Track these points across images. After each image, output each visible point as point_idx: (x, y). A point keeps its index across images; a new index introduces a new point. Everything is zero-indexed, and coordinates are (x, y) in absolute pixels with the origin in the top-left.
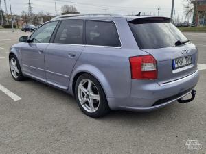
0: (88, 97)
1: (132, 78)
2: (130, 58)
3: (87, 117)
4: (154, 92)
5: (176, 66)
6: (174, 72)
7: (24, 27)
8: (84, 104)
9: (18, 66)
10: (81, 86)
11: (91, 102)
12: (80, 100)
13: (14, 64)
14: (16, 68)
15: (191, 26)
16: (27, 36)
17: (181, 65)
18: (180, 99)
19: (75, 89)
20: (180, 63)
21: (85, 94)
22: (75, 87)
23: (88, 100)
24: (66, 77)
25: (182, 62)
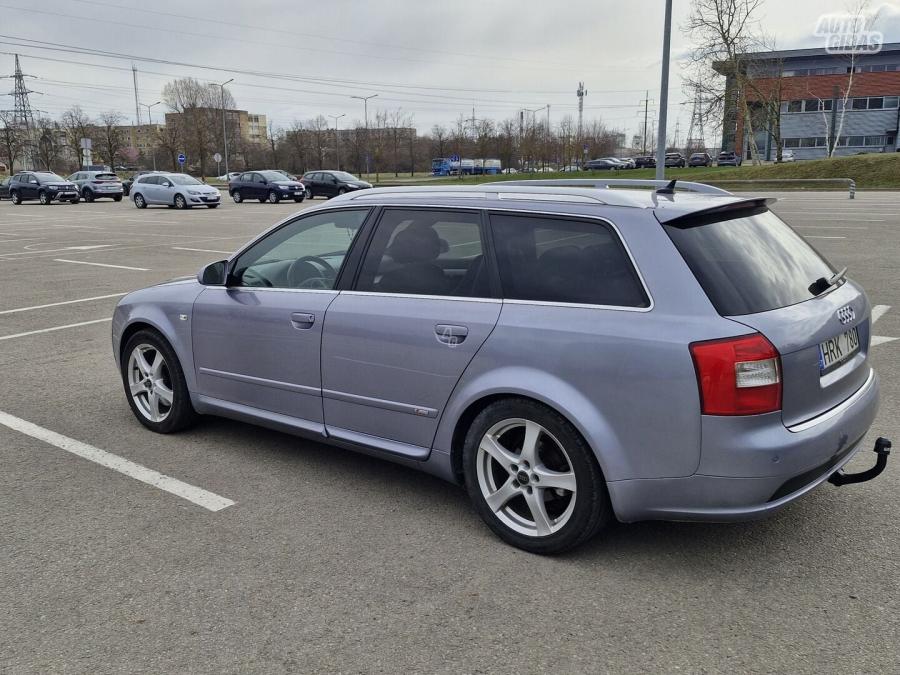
0: (523, 478)
1: (703, 412)
2: (692, 345)
3: (521, 554)
4: (777, 454)
5: (827, 362)
6: (826, 381)
7: (10, 181)
8: (502, 508)
10: (489, 444)
11: (534, 500)
12: (486, 494)
14: (159, 384)
15: (719, 165)
16: (225, 262)
17: (838, 359)
18: (836, 474)
19: (466, 456)
20: (835, 351)
21: (510, 470)
22: (465, 446)
23: (525, 492)
24: (426, 413)
25: (838, 348)
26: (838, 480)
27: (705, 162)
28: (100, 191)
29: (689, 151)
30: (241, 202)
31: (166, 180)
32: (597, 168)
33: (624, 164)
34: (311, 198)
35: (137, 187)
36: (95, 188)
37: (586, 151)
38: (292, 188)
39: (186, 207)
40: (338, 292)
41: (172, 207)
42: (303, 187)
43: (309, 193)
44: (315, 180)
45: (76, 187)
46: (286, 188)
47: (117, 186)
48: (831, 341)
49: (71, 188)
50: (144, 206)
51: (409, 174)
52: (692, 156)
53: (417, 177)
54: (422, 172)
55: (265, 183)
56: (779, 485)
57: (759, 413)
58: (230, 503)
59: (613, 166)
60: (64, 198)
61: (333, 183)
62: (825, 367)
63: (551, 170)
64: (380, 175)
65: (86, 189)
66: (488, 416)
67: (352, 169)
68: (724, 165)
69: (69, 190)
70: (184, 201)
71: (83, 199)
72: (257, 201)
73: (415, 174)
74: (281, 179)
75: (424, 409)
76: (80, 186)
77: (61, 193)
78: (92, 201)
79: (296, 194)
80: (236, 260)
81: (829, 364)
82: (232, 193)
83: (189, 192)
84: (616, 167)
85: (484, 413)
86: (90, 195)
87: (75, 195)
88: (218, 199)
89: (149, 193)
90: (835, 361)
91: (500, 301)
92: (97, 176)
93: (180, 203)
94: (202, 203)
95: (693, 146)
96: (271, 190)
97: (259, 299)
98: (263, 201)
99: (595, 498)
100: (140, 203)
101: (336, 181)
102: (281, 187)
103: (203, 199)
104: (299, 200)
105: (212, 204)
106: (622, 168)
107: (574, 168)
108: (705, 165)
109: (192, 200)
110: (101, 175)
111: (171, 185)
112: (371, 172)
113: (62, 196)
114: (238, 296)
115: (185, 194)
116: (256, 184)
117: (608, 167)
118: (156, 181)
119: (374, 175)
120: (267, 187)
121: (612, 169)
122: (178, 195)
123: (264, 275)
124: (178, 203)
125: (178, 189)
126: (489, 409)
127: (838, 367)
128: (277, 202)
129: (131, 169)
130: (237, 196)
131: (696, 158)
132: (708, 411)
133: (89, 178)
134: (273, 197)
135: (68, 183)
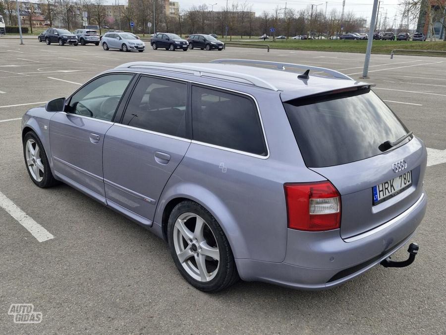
0: (194, 248)
1: (289, 227)
2: (286, 185)
4: (333, 256)
5: (380, 196)
6: (376, 209)
7: (45, 32)
8: (186, 261)
9: (43, 156)
10: (180, 224)
11: (200, 260)
12: (178, 252)
13: (34, 152)
14: (38, 161)
15: (413, 40)
16: (64, 98)
17: (391, 193)
18: (385, 260)
19: (169, 229)
20: (389, 189)
21: (189, 242)
22: (169, 224)
23: (195, 256)
24: (150, 201)
25: (392, 186)
26: (386, 264)
27: (406, 38)
28: (88, 40)
29: (399, 31)
30: (156, 49)
31: (118, 36)
32: (347, 38)
33: (362, 37)
34: (192, 49)
35: (104, 39)
36: (86, 38)
37: (342, 29)
38: (182, 43)
39: (128, 51)
40: (113, 123)
41: (121, 50)
42: (188, 43)
43: (191, 46)
44: (195, 39)
45: (77, 37)
46: (179, 43)
47: (96, 38)
48: (387, 183)
49: (74, 38)
50: (108, 49)
51: (249, 37)
52: (399, 34)
53: (253, 39)
54: (256, 36)
55: (169, 40)
56: (335, 273)
57: (324, 231)
58: (51, 237)
59: (356, 38)
60: (71, 43)
61: (203, 41)
62: (379, 199)
63: (323, 38)
64: (232, 37)
65: (82, 38)
66: (179, 209)
67: (220, 33)
68: (416, 40)
69: (73, 39)
70: (127, 47)
71: (80, 44)
72: (165, 49)
73: (251, 37)
74: (177, 38)
75: (149, 199)
76: (78, 37)
77: (68, 40)
78: (84, 45)
79: (184, 46)
80: (71, 98)
81: (382, 197)
82: (152, 44)
83: (129, 43)
84: (357, 38)
85: (177, 207)
86: (84, 42)
87: (76, 41)
88: (144, 47)
89: (110, 42)
90: (388, 194)
91: (190, 141)
92: (87, 32)
93: (125, 49)
94: (135, 49)
95: (402, 28)
96: (171, 44)
97: (85, 123)
98: (167, 49)
99: (228, 267)
100: (106, 48)
101: (205, 40)
102: (176, 42)
103: (137, 47)
104: (185, 49)
105: (141, 50)
106: (360, 39)
107: (335, 37)
108: (406, 39)
109: (130, 47)
110: (89, 32)
111: (120, 39)
112: (228, 35)
113: (70, 42)
114: (72, 119)
115: (127, 44)
116: (164, 40)
117: (353, 38)
118: (114, 36)
119: (230, 37)
120: (169, 42)
121: (355, 39)
122: (124, 44)
123: (89, 107)
124: (124, 48)
125: (124, 41)
126: (179, 205)
127: (391, 198)
128: (174, 50)
129: (111, 28)
130: (154, 46)
131: (401, 35)
132: (291, 226)
133: (83, 33)
134: (172, 47)
135: (73, 35)
